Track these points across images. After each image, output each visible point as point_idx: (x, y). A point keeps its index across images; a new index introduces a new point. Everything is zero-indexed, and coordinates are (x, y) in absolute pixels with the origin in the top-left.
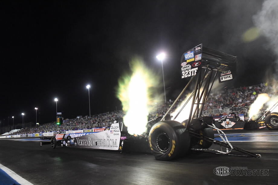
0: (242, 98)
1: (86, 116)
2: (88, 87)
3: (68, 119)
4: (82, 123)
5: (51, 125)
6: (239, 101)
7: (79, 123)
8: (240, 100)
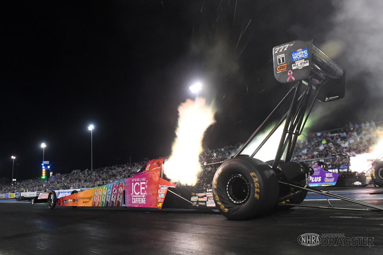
0: (308, 148)
1: (86, 171)
2: (91, 128)
3: (59, 174)
4: (80, 180)
5: (34, 182)
6: (303, 152)
7: (76, 179)
8: (305, 151)
